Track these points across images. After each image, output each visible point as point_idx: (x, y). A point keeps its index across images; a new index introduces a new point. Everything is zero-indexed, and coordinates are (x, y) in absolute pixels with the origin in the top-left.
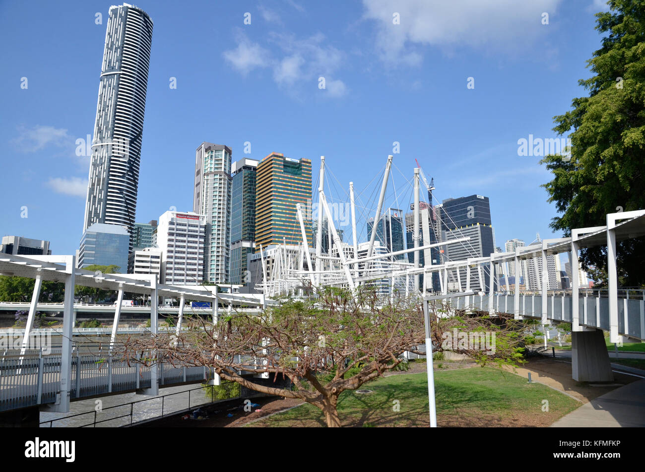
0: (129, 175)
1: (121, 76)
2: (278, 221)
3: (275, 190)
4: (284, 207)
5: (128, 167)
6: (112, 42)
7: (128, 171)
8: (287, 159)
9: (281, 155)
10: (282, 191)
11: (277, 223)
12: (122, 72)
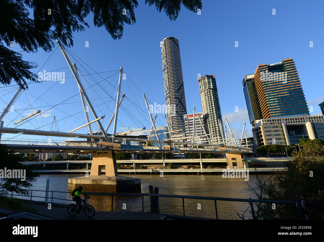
0: (179, 105)
1: (168, 67)
2: (272, 103)
3: (265, 86)
4: (276, 94)
5: (178, 101)
6: (163, 56)
7: (179, 103)
8: (271, 65)
9: (265, 64)
10: (272, 85)
11: (271, 105)
12: (168, 65)
